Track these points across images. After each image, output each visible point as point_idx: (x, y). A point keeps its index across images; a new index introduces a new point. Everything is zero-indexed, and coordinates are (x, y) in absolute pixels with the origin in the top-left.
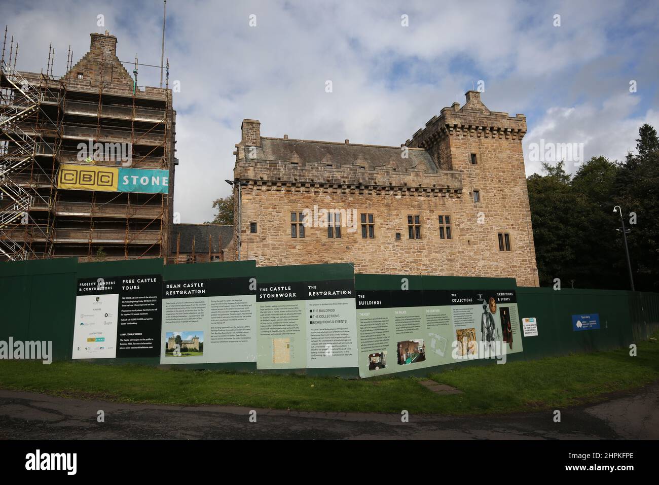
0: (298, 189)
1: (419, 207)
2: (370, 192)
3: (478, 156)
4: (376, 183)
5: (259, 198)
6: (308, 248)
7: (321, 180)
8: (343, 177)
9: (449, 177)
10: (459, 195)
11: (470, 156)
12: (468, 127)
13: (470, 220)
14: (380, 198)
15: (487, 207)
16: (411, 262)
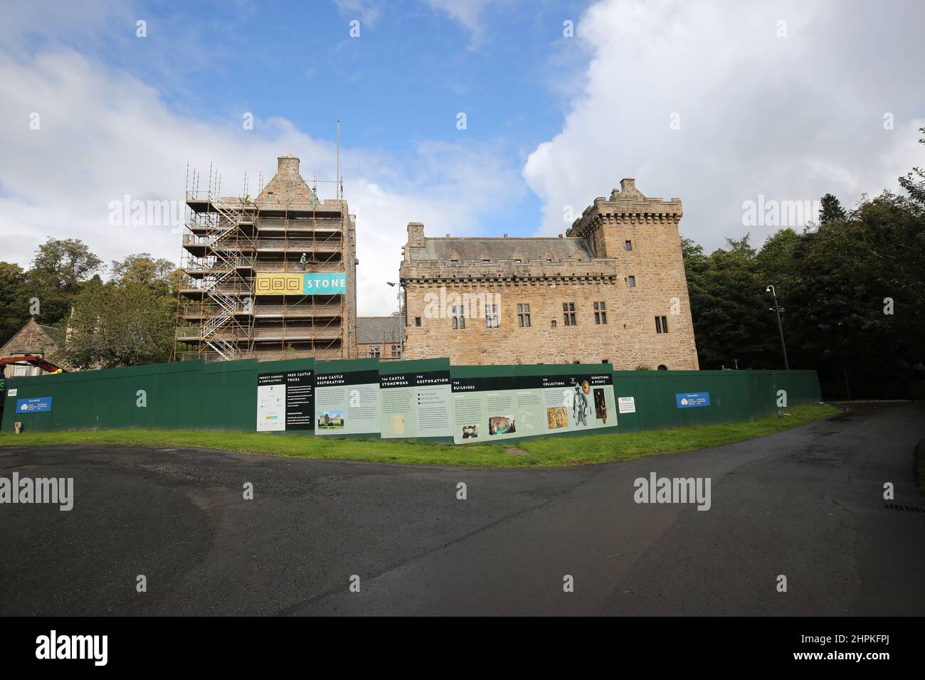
0: (457, 285)
1: (574, 295)
2: (525, 283)
3: (633, 242)
4: (530, 275)
5: (422, 295)
6: (470, 337)
7: (478, 275)
8: (498, 271)
9: (603, 265)
10: (614, 282)
11: (625, 243)
12: (621, 215)
13: (626, 305)
14: (535, 288)
15: (642, 291)
16: (567, 348)
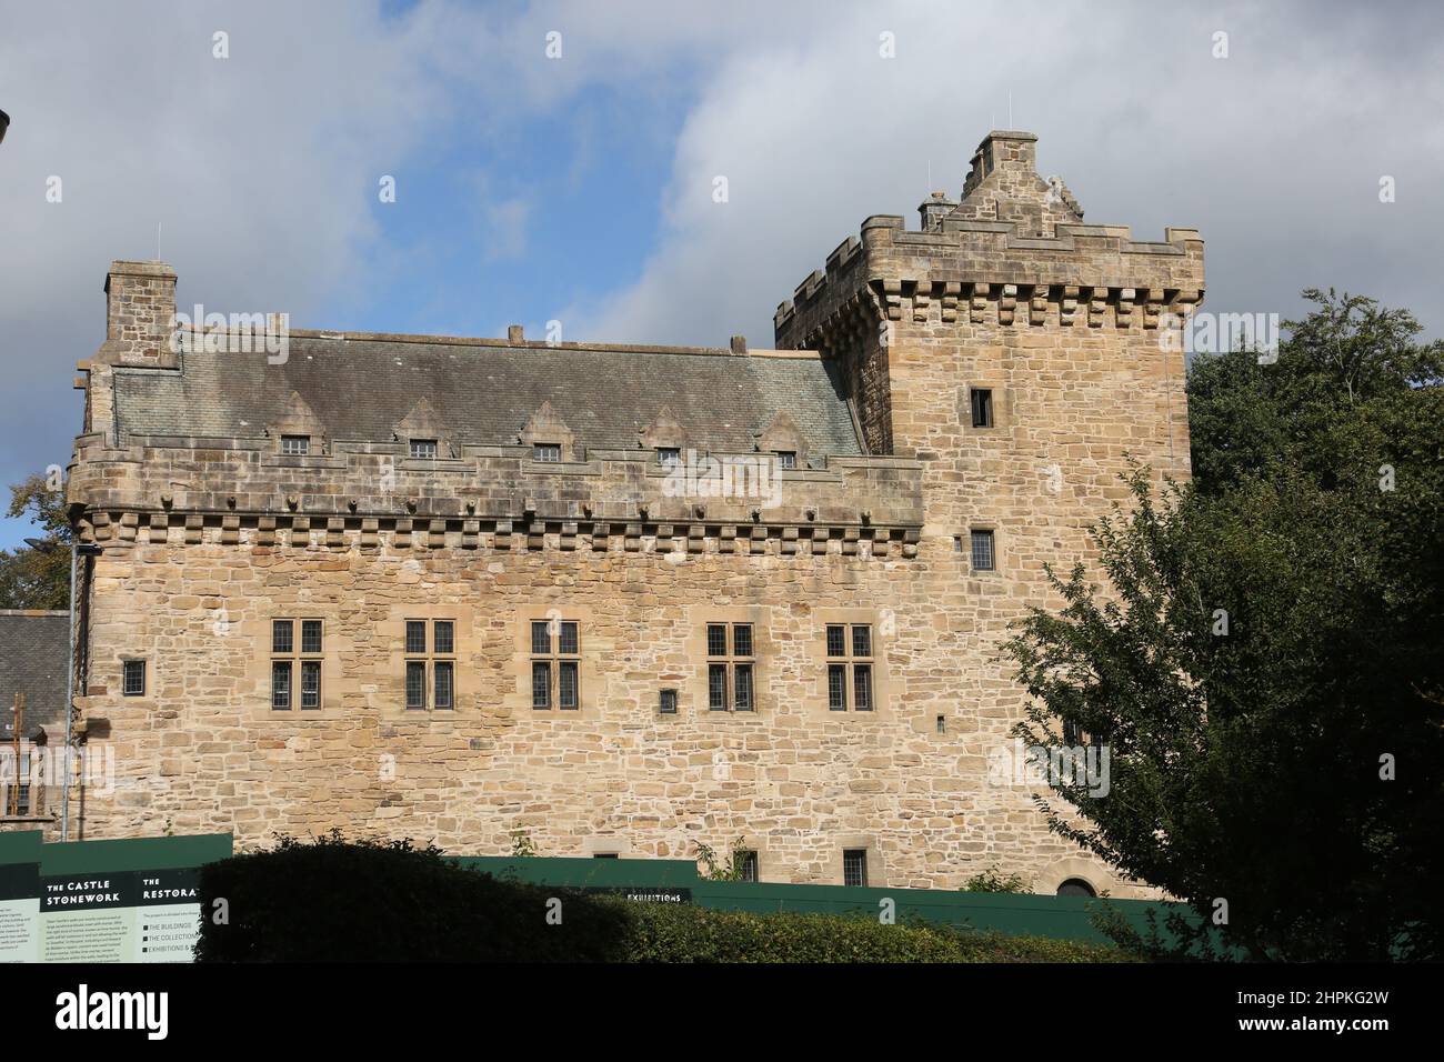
0: (300, 537)
1: (754, 594)
2: (568, 542)
3: (997, 397)
4: (588, 513)
5: (159, 571)
6: (333, 745)
7: (385, 504)
8: (466, 492)
9: (872, 482)
10: (911, 549)
11: (967, 397)
12: (958, 288)
13: (950, 639)
14: (607, 561)
16: (713, 796)
